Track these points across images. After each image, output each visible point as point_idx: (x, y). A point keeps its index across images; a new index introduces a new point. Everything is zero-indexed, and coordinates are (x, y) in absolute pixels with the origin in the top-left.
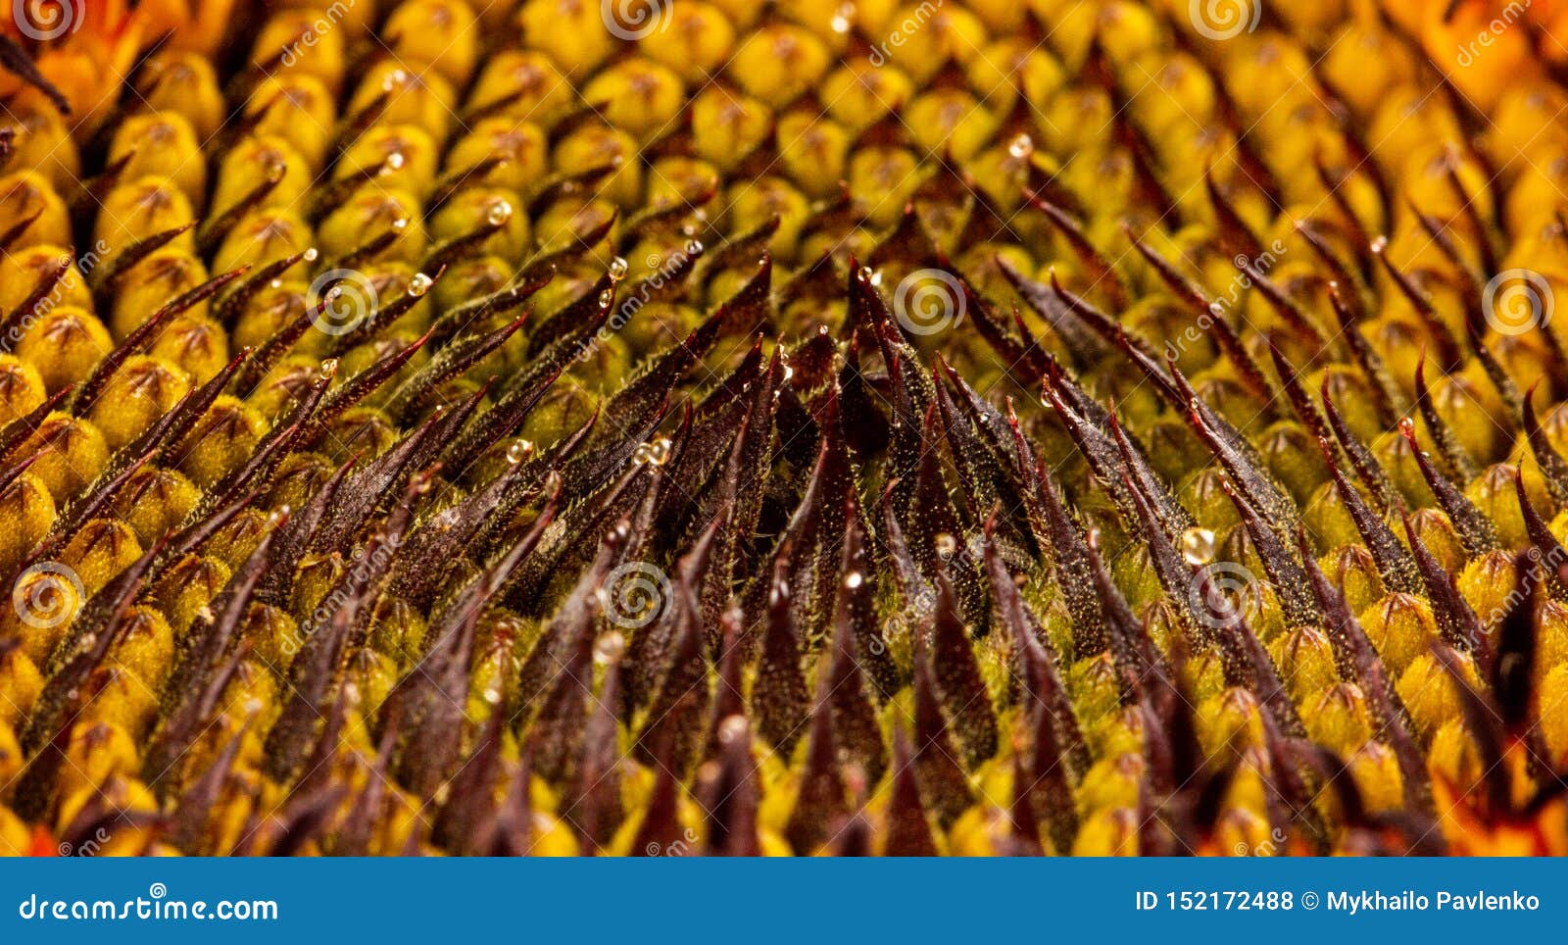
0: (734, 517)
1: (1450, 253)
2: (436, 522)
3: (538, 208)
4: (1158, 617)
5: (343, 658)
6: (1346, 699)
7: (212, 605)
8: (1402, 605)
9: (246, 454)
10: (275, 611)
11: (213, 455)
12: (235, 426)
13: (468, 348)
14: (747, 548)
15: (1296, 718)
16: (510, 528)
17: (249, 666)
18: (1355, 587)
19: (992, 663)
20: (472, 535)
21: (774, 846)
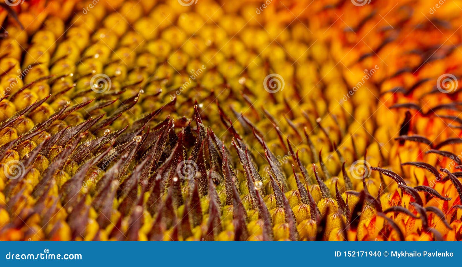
0: (154, 157)
1: (337, 123)
2: (85, 144)
3: (130, 71)
4: (247, 199)
5: (56, 172)
6: (285, 227)
7: (29, 153)
8: (303, 207)
9: (46, 118)
10: (44, 157)
11: (39, 117)
12: (46, 111)
13: (103, 104)
14: (156, 164)
15: (272, 230)
16: (103, 148)
17: (34, 169)
18: (294, 200)
19: (205, 203)
20: (93, 149)
21: (143, 238)
